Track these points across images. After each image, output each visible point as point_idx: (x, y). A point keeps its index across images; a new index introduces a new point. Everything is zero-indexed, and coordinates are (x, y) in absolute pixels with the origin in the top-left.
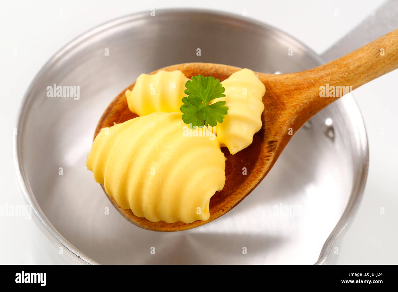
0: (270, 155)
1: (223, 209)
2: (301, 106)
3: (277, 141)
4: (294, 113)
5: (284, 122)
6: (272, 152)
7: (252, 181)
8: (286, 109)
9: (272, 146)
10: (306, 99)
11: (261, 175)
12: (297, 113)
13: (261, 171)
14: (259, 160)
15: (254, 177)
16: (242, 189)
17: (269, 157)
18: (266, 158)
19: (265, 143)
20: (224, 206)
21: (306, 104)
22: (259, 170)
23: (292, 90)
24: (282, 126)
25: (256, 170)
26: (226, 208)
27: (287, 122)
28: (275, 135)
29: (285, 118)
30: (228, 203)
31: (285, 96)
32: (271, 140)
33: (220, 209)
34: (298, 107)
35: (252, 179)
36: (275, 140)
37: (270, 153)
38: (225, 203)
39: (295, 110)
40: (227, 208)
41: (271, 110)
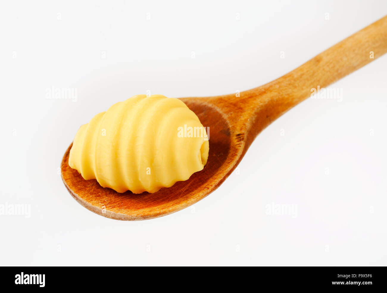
0: (241, 143)
1: (208, 187)
2: (258, 108)
3: (243, 134)
4: (253, 113)
5: (246, 120)
6: (242, 141)
7: (229, 163)
8: (245, 111)
9: (240, 137)
10: (261, 102)
11: (237, 158)
12: (256, 113)
13: (236, 155)
14: (232, 148)
15: (230, 160)
16: (222, 170)
17: (240, 145)
18: (238, 145)
19: (233, 136)
20: (208, 185)
21: (262, 106)
22: (234, 154)
23: (246, 98)
24: (245, 123)
25: (231, 155)
26: (211, 187)
27: (249, 120)
28: (241, 130)
29: (246, 118)
30: (211, 182)
31: (241, 104)
32: (238, 133)
33: (205, 188)
34: (255, 109)
35: (229, 161)
36: (242, 133)
37: (240, 142)
38: (209, 182)
39: (254, 112)
40: (211, 185)
41: (231, 114)
